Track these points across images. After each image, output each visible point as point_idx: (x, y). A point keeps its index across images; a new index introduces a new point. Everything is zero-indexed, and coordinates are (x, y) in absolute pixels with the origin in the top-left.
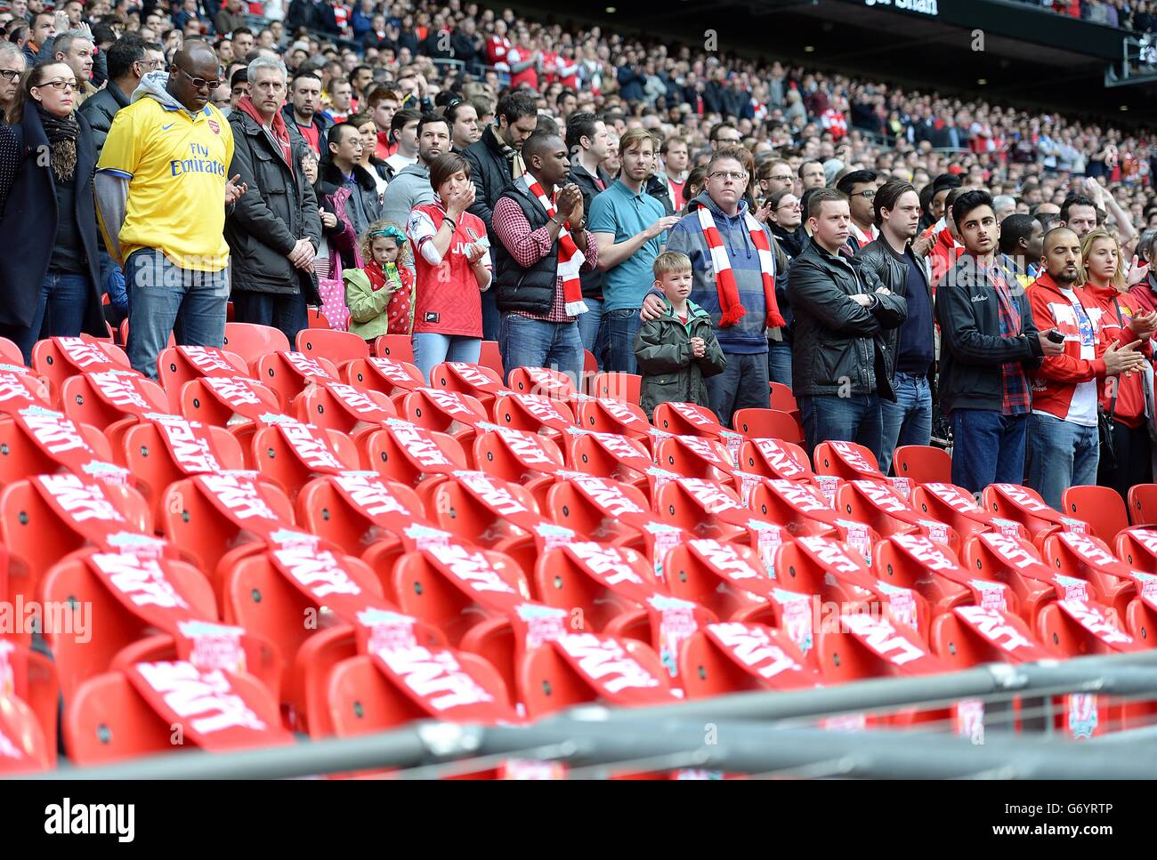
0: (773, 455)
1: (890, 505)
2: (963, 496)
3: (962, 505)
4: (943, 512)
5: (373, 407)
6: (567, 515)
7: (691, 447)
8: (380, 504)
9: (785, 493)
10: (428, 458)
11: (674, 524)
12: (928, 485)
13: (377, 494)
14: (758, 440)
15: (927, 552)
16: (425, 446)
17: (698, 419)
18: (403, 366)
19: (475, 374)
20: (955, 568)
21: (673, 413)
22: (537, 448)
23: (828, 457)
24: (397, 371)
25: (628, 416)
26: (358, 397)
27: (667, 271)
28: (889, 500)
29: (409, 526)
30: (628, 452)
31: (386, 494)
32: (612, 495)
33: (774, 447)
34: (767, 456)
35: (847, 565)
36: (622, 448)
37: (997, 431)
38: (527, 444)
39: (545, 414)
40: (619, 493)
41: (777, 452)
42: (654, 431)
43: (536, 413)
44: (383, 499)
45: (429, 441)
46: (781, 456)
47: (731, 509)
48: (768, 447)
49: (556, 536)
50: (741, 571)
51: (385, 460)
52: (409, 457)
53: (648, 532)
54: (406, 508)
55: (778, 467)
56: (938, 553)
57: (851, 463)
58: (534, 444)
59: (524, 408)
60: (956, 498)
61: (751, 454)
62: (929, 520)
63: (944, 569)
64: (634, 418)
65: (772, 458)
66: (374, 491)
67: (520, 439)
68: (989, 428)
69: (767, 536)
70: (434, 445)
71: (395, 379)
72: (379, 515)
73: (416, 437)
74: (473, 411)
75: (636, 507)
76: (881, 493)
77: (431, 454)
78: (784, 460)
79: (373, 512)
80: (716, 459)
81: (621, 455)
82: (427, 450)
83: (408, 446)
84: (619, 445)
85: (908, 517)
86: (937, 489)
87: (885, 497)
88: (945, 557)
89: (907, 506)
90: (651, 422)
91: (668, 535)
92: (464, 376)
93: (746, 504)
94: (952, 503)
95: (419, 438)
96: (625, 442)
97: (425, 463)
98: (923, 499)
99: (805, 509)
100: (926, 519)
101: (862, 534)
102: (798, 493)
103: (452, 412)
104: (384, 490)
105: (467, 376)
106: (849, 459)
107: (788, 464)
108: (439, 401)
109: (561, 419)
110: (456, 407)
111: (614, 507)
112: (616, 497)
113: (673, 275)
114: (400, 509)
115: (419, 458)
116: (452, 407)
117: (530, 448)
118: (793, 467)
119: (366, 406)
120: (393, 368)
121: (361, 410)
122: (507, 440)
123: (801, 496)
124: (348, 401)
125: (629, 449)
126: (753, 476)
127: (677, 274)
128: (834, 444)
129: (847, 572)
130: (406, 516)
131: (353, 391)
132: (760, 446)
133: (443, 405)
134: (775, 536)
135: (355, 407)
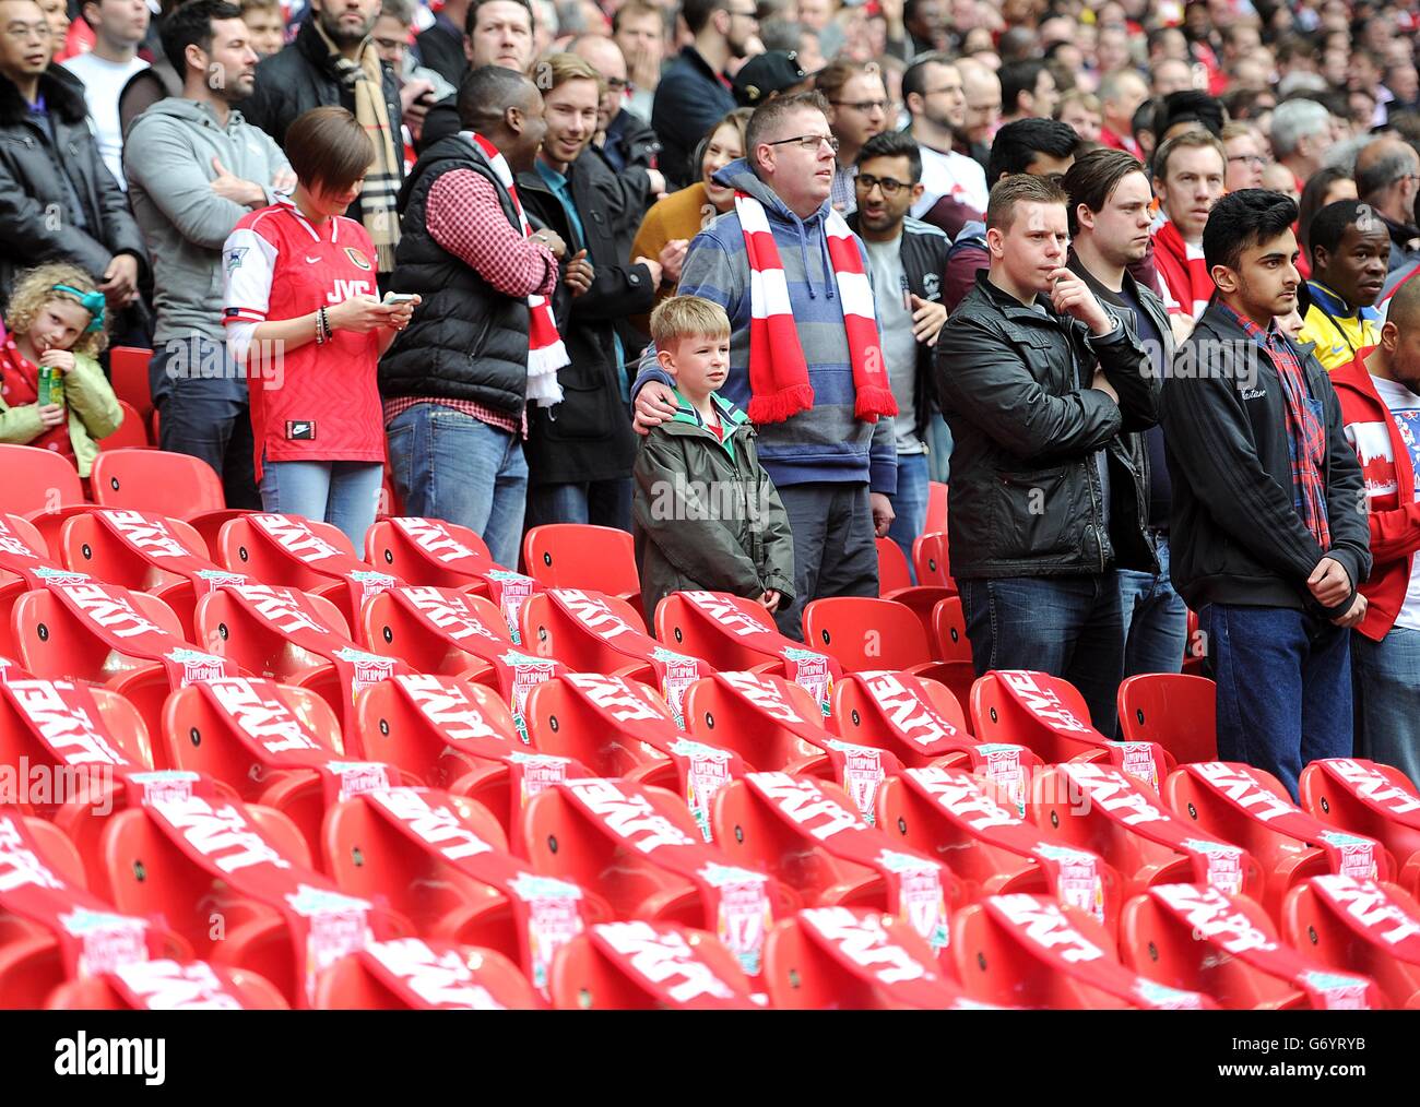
0: (895, 703)
1: (1129, 811)
2: (1264, 786)
3: (1264, 806)
4: (1230, 822)
5: (144, 626)
6: (554, 851)
7: (745, 693)
8: (238, 849)
9: (941, 794)
10: (277, 738)
11: (750, 865)
12: (1198, 767)
13: (230, 830)
14: (866, 676)
15: (1217, 918)
16: (269, 715)
17: (740, 625)
18: (167, 525)
19: (304, 538)
20: (1272, 947)
21: (691, 613)
22: (469, 708)
23: (996, 701)
24: (157, 537)
25: (610, 625)
26: (112, 607)
27: (690, 335)
28: (1129, 801)
29: (295, 892)
30: (634, 710)
31: (244, 830)
32: (635, 811)
33: (897, 688)
34: (885, 706)
35: (1079, 948)
36: (622, 701)
37: (1299, 647)
38: (451, 702)
39: (458, 627)
40: (647, 808)
41: (904, 697)
42: (662, 655)
43: (441, 624)
44: (241, 839)
45: (275, 703)
46: (908, 706)
47: (848, 830)
48: (886, 688)
49: (549, 898)
50: (895, 966)
51: (197, 743)
52: (241, 735)
53: (708, 884)
54: (282, 856)
55: (905, 728)
56: (1239, 917)
57: (1041, 713)
58: (463, 700)
59: (419, 615)
60: (1251, 791)
61: (854, 703)
62: (1207, 839)
63: (1252, 950)
64: (621, 628)
65: (894, 710)
66: (224, 825)
67: (438, 692)
68: (1284, 642)
69: (915, 882)
70: (284, 711)
71: (155, 554)
72: (239, 871)
73: (251, 696)
74: (325, 625)
75: (680, 834)
76: (1114, 788)
77: (281, 728)
78: (918, 712)
79: (227, 865)
80: (792, 718)
81: (622, 716)
82: (273, 721)
83: (238, 715)
84: (616, 695)
85: (1169, 836)
86: (1214, 773)
87: (1120, 794)
88: (1253, 925)
89: (1162, 813)
90: (651, 631)
91: (742, 888)
92: (283, 542)
93: (869, 818)
94: (1245, 803)
95: (256, 699)
96: (626, 689)
97: (272, 747)
98: (1189, 795)
99: (978, 825)
100: (1200, 837)
101: (1086, 872)
102: (962, 793)
103: (288, 629)
104: (240, 822)
105: (289, 540)
106: (1037, 706)
107: (924, 719)
108: (262, 608)
109: (489, 634)
110: (294, 619)
111: (641, 835)
112: (641, 817)
113: (700, 343)
114: (272, 856)
115: (260, 740)
116: (288, 619)
117: (456, 709)
118: (934, 727)
119: (130, 624)
120: (149, 532)
121: (121, 633)
122: (415, 696)
123: (968, 799)
124: (94, 615)
125: (634, 704)
126: (865, 750)
127: (709, 343)
128: (1006, 676)
129: (1080, 962)
130: (283, 869)
131: (102, 594)
132: (871, 686)
133: (271, 616)
134: (930, 882)
135: (111, 627)
